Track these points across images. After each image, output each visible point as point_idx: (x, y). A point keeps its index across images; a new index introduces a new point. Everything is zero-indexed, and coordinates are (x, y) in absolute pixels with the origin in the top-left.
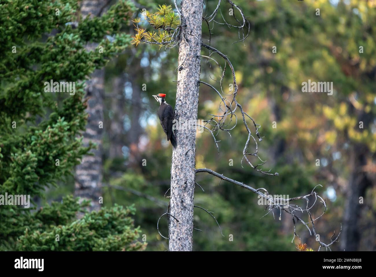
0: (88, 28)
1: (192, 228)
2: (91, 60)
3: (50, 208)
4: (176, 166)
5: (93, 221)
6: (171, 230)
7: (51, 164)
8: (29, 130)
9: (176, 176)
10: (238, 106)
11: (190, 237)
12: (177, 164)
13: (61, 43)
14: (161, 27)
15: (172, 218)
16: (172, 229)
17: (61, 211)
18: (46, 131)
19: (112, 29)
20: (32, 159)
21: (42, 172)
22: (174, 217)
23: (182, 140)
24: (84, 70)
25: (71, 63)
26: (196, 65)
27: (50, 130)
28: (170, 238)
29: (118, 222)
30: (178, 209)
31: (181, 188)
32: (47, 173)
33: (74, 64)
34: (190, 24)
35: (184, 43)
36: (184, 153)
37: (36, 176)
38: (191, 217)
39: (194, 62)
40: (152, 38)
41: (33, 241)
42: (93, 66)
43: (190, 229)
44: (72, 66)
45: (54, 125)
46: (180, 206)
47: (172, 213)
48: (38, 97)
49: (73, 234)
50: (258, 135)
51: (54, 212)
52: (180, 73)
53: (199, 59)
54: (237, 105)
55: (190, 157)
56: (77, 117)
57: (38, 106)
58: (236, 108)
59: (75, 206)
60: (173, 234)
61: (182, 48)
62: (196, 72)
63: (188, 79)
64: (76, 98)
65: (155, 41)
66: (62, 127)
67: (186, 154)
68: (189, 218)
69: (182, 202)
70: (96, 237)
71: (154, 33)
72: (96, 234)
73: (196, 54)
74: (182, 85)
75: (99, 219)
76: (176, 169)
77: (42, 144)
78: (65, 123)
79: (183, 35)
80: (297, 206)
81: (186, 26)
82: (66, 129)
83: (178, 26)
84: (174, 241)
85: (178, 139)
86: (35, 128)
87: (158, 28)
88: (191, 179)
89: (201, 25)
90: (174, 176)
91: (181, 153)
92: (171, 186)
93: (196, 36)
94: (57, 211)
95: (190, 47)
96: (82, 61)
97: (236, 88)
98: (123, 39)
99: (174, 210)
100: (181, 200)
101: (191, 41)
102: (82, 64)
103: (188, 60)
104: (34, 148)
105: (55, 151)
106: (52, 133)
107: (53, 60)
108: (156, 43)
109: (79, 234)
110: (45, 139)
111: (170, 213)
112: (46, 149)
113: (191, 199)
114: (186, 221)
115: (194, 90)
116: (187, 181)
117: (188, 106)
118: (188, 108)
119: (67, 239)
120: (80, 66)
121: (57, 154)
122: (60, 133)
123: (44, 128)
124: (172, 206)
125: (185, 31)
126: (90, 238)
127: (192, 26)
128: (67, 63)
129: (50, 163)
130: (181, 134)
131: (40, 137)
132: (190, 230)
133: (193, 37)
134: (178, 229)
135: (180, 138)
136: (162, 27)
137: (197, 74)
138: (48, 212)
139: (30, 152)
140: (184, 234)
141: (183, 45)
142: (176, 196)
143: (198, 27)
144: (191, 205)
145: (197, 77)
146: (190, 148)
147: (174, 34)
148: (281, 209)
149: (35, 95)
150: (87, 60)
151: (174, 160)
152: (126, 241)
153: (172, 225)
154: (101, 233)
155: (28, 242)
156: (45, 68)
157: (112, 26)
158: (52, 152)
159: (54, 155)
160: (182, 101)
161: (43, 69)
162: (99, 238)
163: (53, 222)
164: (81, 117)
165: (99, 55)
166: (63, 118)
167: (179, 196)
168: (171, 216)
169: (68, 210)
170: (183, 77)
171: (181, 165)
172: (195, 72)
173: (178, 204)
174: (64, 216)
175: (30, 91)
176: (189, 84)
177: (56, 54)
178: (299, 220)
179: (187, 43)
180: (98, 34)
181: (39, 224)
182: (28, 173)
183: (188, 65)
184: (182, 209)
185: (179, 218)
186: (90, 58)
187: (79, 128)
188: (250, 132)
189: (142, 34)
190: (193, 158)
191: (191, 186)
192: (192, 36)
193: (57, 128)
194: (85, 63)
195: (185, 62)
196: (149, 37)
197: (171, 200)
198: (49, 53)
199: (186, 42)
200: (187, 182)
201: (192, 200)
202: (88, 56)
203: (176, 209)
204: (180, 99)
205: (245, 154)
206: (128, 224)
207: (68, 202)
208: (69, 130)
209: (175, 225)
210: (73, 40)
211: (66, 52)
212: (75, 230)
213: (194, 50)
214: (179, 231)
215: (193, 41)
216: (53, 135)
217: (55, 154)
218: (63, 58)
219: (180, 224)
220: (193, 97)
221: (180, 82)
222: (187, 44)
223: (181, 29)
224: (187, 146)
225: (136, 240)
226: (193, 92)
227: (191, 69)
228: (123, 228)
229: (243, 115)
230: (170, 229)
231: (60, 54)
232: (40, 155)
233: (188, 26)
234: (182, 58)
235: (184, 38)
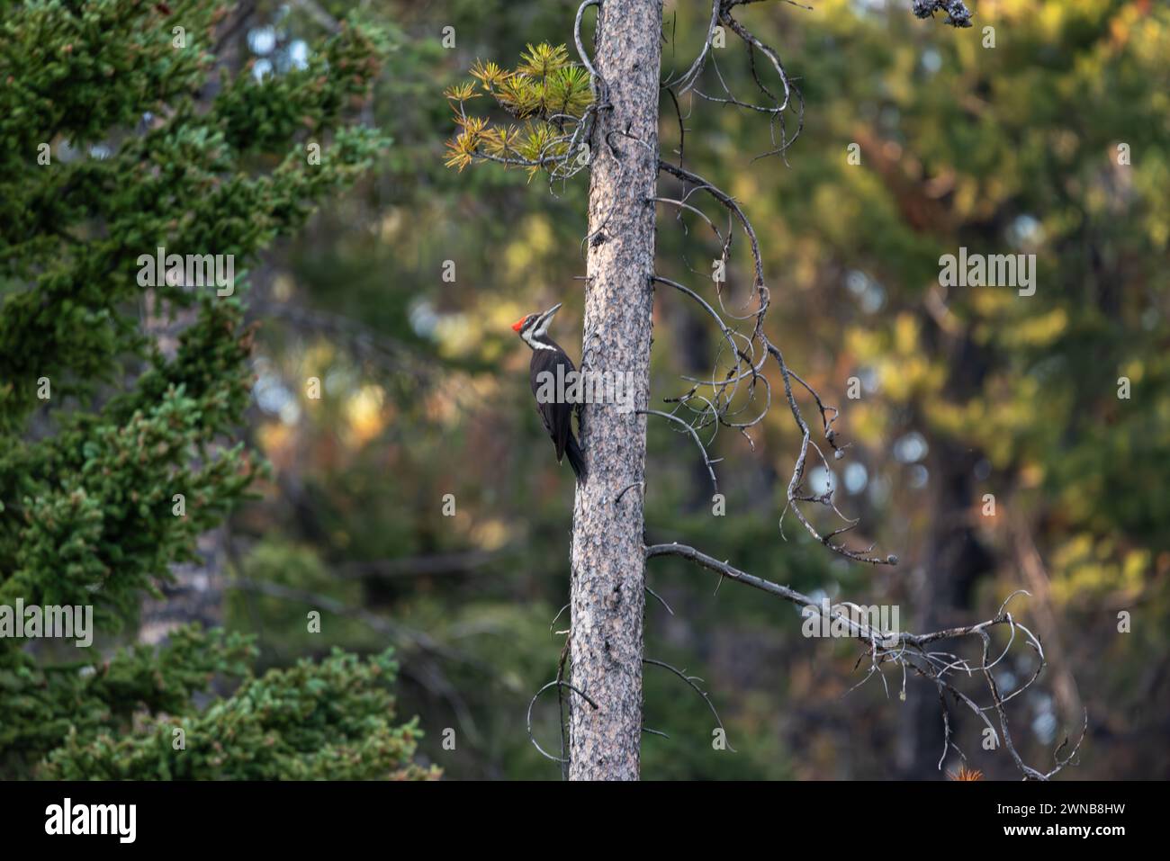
0: (244, 108)
1: (638, 727)
2: (262, 209)
3: (132, 663)
4: (588, 538)
5: (278, 703)
6: (576, 736)
7: (144, 530)
8: (74, 423)
9: (588, 570)
10: (771, 350)
11: (633, 754)
12: (591, 532)
13: (170, 157)
14: (535, 112)
15: (576, 698)
16: (576, 729)
17: (165, 672)
18: (130, 428)
19: (319, 112)
20: (87, 515)
21: (117, 552)
22: (582, 694)
23: (603, 458)
24: (243, 239)
25: (200, 216)
26: (645, 226)
27: (143, 424)
28: (573, 759)
29: (346, 703)
30: (595, 671)
31: (603, 606)
32: (133, 557)
33: (211, 221)
34: (622, 102)
35: (605, 162)
36: (610, 499)
37: (98, 565)
38: (634, 693)
39: (637, 220)
40: (506, 146)
41: (93, 765)
42: (269, 228)
43: (631, 730)
44: (203, 226)
45: (153, 410)
46: (600, 660)
47: (576, 681)
48: (100, 324)
49: (217, 745)
50: (831, 441)
51: (143, 676)
52: (595, 252)
53: (652, 208)
54: (766, 348)
55: (630, 509)
56: (222, 383)
57: (99, 351)
58: (765, 357)
59: (207, 655)
60: (581, 746)
61: (601, 175)
62: (644, 250)
63: (620, 271)
64: (217, 324)
65: (515, 154)
66: (178, 417)
67: (617, 501)
68: (629, 697)
69: (607, 647)
70: (281, 751)
71: (514, 132)
72: (283, 744)
73: (644, 194)
74: (602, 289)
75: (291, 697)
76: (586, 546)
77: (116, 469)
78: (188, 403)
79: (603, 140)
80: (953, 656)
81: (611, 108)
82: (190, 419)
83: (589, 109)
84: (583, 767)
85: (592, 457)
86: (92, 417)
87: (526, 116)
88: (632, 577)
89: (657, 104)
90: (581, 570)
91: (602, 499)
92: (573, 600)
93: (644, 140)
94: (152, 673)
95: (626, 174)
96: (235, 211)
97: (764, 296)
98: (359, 141)
99: (583, 674)
100: (604, 643)
101: (626, 155)
102: (236, 221)
103: (620, 211)
104: (91, 480)
105: (156, 490)
106: (149, 433)
107: (146, 209)
108: (521, 162)
109: (234, 742)
110: (125, 454)
111: (570, 681)
112: (128, 481)
113: (635, 638)
114: (620, 707)
115: (637, 303)
116: (621, 584)
117: (622, 353)
118: (622, 359)
119: (198, 759)
120: (229, 228)
121: (162, 497)
122: (172, 434)
123: (123, 417)
124: (577, 660)
125: (609, 125)
126: (265, 755)
127: (630, 108)
128: (188, 218)
129: (142, 524)
130: (601, 439)
131: (109, 445)
132: (633, 733)
133: (632, 141)
134: (595, 732)
135: (598, 453)
136: (539, 112)
137: (647, 255)
138: (124, 676)
139: (81, 492)
140: (613, 747)
141: (603, 167)
142: (589, 631)
143: (647, 110)
144: (634, 657)
145: (647, 263)
146: (628, 482)
147: (575, 134)
148: (906, 666)
149: (90, 318)
150: (252, 208)
151: (580, 519)
152: (376, 762)
153: (576, 719)
154: (297, 740)
155: (77, 769)
156: (122, 233)
157: (319, 102)
158: (148, 493)
159: (154, 502)
160: (603, 337)
161: (117, 238)
162: (290, 755)
163: (140, 704)
164: (232, 384)
165: (287, 192)
166: (182, 387)
167: (596, 631)
168: (576, 690)
169: (186, 668)
170: (605, 265)
171: (604, 535)
172: (639, 248)
173: (594, 655)
174: (175, 687)
175: (76, 305)
176: (622, 287)
177: (157, 191)
178: (960, 700)
179: (615, 160)
180: (277, 125)
181: (100, 713)
182: (76, 557)
183: (619, 228)
184: (607, 670)
185: (600, 698)
186: (259, 202)
187: (226, 416)
188: (806, 430)
189: (476, 135)
190: (639, 511)
191: (633, 598)
192: (630, 139)
193: (162, 417)
194: (244, 216)
195: (611, 218)
196: (497, 143)
197: (574, 642)
198: (134, 189)
199: (613, 158)
200: (622, 587)
201: (638, 640)
202: (253, 197)
203: (589, 669)
204: (597, 332)
205: (794, 499)
206: (378, 712)
207: (185, 643)
208: (199, 424)
209: (587, 718)
210: (210, 148)
211: (187, 184)
212: (222, 730)
213: (636, 183)
214: (598, 736)
215: (633, 153)
216: (149, 439)
217: (157, 498)
218: (177, 204)
219: (601, 714)
220: (637, 326)
221: (596, 280)
222: (616, 163)
223: (595, 118)
224: (620, 475)
225: (407, 760)
226: (635, 310)
227: (627, 240)
228: (363, 723)
229: (786, 380)
230: (571, 732)
231: (169, 191)
232: (110, 501)
233: (618, 107)
234: (600, 206)
235: (605, 144)
